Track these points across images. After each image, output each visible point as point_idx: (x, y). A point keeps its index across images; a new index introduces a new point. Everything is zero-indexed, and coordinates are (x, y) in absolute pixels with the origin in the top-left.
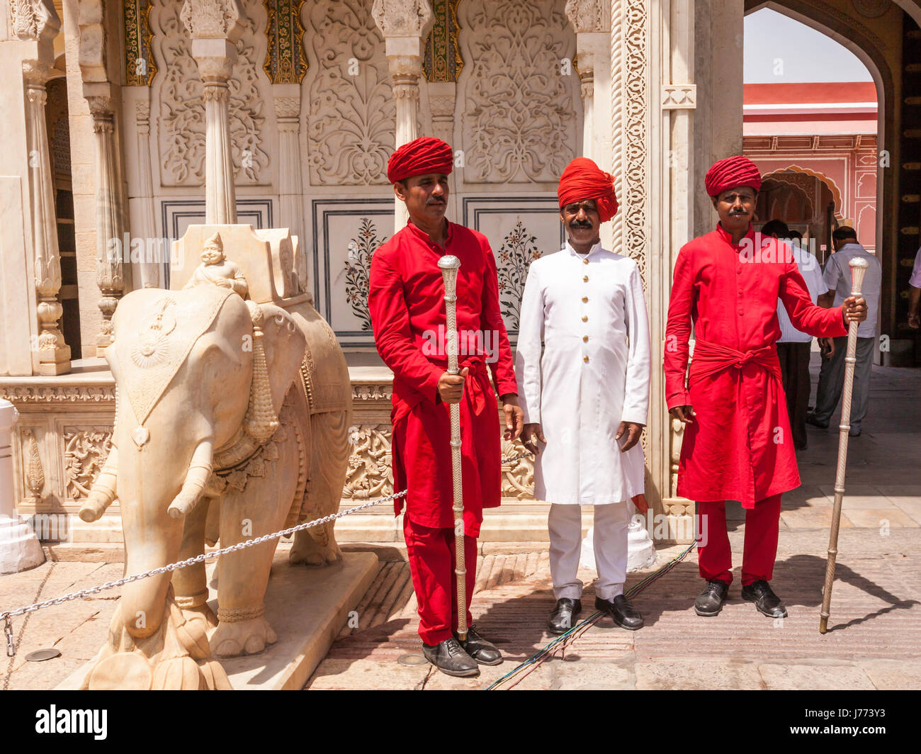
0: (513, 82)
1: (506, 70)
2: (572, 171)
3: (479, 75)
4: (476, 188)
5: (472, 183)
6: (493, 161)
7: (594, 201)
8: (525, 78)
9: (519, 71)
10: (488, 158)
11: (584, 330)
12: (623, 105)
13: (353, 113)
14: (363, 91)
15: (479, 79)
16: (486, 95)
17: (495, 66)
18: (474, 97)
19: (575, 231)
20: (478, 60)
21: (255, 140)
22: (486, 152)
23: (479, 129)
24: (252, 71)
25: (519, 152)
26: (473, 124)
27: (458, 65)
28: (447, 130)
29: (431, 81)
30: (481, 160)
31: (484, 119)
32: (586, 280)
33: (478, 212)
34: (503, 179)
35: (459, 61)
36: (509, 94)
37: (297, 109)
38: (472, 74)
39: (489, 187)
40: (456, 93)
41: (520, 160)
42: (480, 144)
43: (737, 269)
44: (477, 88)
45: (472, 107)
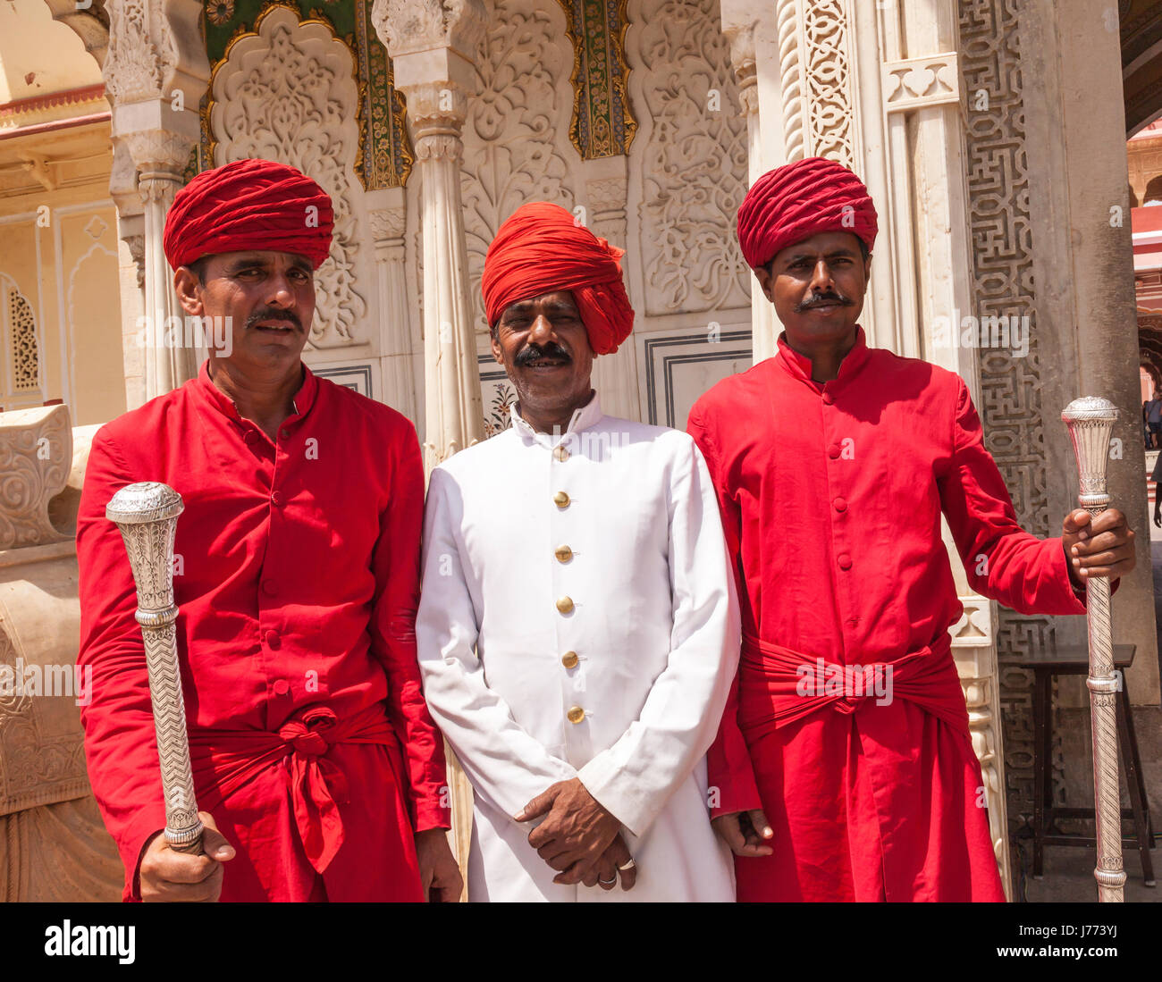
0: (715, 144)
1: (704, 126)
3: (663, 139)
4: (664, 322)
5: (660, 315)
6: (691, 277)
7: (572, 295)
8: (735, 135)
9: (725, 125)
10: (682, 272)
13: (479, 222)
14: (491, 186)
15: (662, 146)
16: (674, 170)
17: (687, 121)
18: (656, 176)
19: (530, 372)
20: (659, 115)
21: (347, 278)
22: (679, 261)
23: (666, 226)
24: (340, 175)
25: (732, 258)
26: (657, 219)
27: (628, 126)
28: (615, 233)
29: (588, 158)
30: (671, 276)
31: (674, 209)
32: (563, 502)
33: (670, 362)
34: (708, 304)
35: (630, 121)
36: (711, 164)
37: (400, 226)
38: (651, 139)
39: (687, 319)
40: (628, 171)
41: (732, 271)
42: (668, 251)
44: (660, 160)
45: (653, 191)
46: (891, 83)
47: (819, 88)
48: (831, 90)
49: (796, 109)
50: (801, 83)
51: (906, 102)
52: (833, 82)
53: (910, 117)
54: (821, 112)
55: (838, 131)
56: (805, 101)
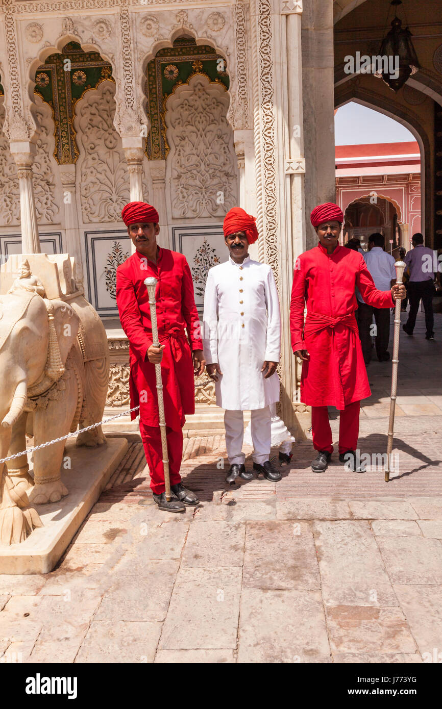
0: (199, 158)
1: (194, 151)
2: (231, 215)
3: (179, 155)
4: (180, 221)
5: (177, 219)
6: (189, 206)
7: (244, 232)
8: (206, 156)
9: (202, 152)
10: (186, 204)
11: (241, 308)
12: (262, 172)
13: (107, 180)
14: (111, 167)
15: (179, 157)
16: (183, 166)
17: (188, 149)
18: (176, 168)
19: (234, 250)
20: (178, 146)
21: (50, 198)
22: (185, 200)
23: (180, 187)
24: (47, 157)
25: (204, 200)
26: (177, 184)
27: (167, 149)
28: (161, 188)
29: (151, 160)
30: (182, 205)
31: (183, 181)
32: (241, 279)
33: (181, 235)
34: (195, 216)
35: (167, 147)
36: (197, 166)
37: (74, 179)
38: (175, 154)
39: (187, 221)
40: (166, 166)
41: (204, 205)
42: (181, 196)
43: (331, 269)
44: (178, 163)
45: (176, 174)
46: (287, 166)
47: (267, 165)
48: (270, 166)
49: (260, 171)
50: (261, 163)
51: (291, 171)
52: (271, 164)
53: (291, 176)
54: (267, 172)
55: (272, 178)
56: (263, 169)
